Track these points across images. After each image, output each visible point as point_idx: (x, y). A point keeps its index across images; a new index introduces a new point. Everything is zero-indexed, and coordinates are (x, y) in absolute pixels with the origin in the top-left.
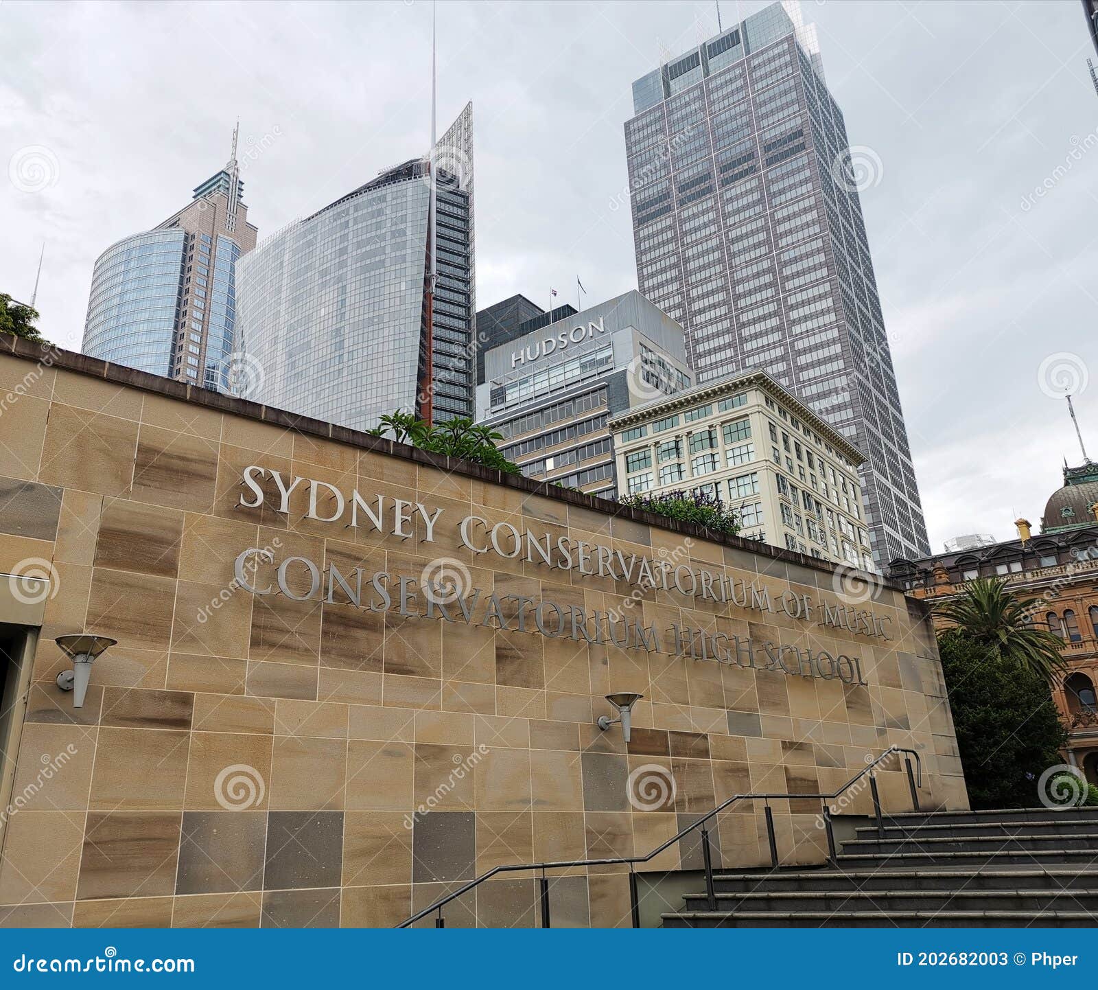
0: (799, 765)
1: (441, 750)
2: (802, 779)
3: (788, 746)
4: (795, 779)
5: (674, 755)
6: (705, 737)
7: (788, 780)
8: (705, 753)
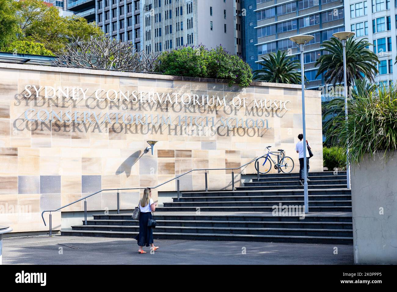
0: (232, 158)
1: (90, 159)
2: (233, 163)
3: (228, 152)
4: (230, 163)
5: (176, 157)
6: (191, 151)
7: (226, 163)
8: (190, 156)
